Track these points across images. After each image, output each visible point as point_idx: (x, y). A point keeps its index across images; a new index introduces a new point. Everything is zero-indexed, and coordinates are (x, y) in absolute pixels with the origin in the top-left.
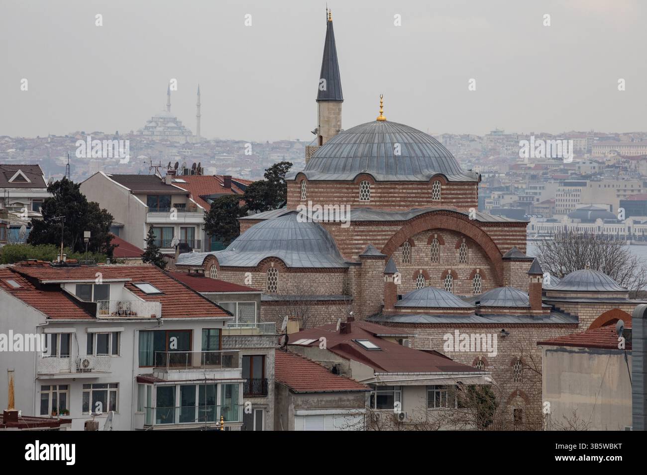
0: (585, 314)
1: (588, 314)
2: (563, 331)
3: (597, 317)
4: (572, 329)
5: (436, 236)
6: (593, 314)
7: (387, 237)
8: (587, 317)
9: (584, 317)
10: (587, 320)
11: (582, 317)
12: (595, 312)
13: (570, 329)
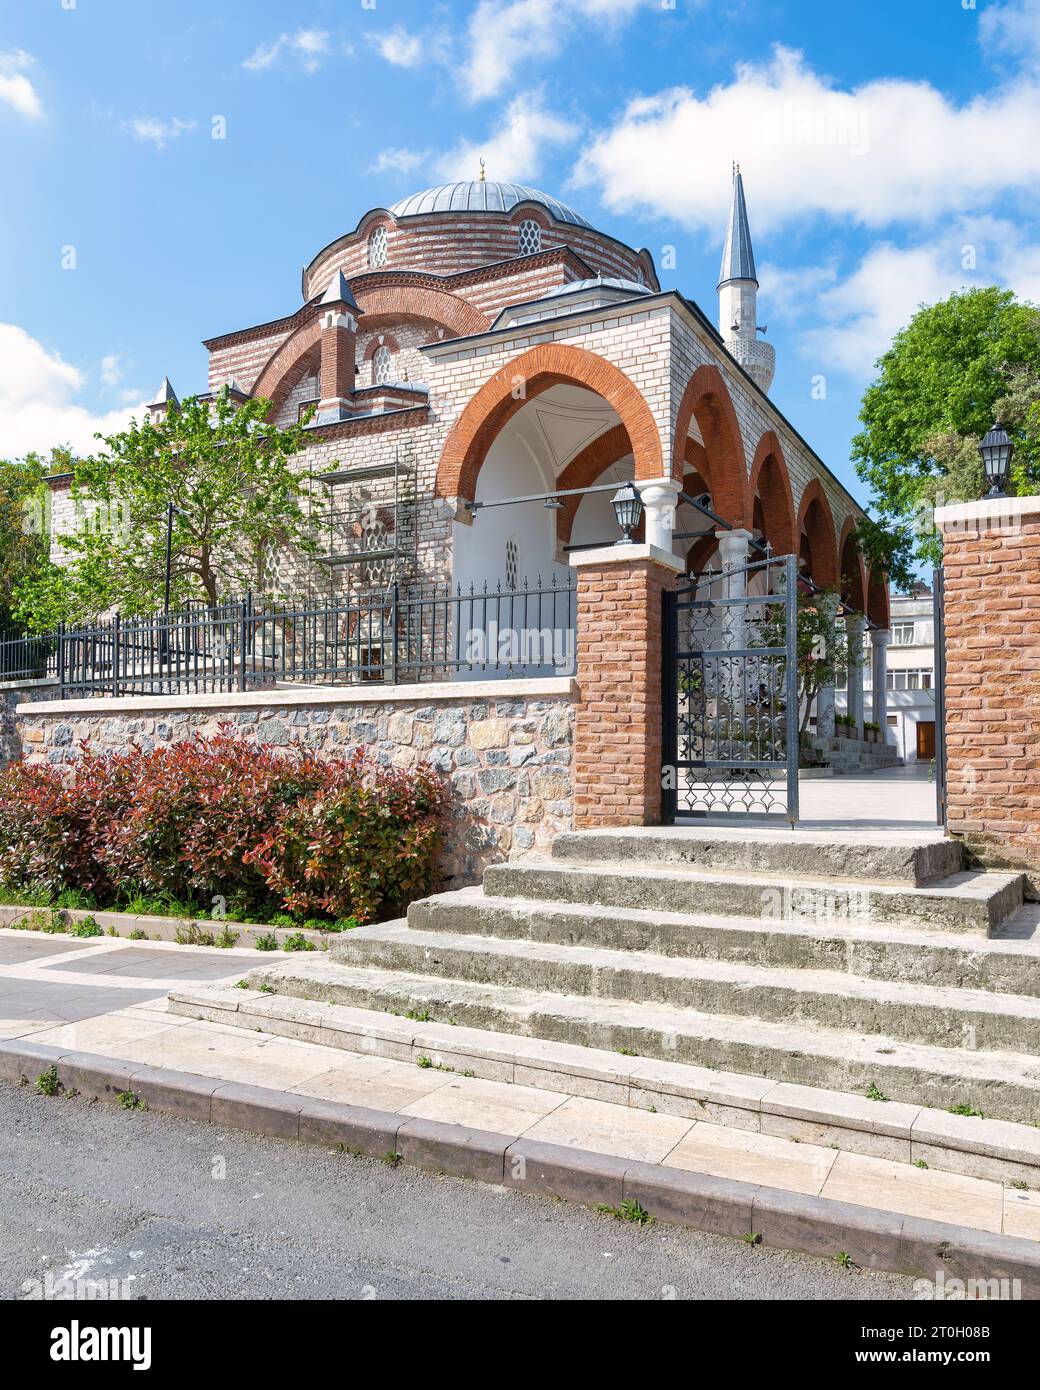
0: (447, 381)
1: (459, 378)
2: (385, 439)
3: (483, 381)
4: (411, 430)
5: (381, 339)
6: (473, 376)
7: (263, 360)
8: (456, 387)
9: (446, 389)
10: (454, 395)
11: (440, 390)
12: (480, 367)
13: (404, 430)
